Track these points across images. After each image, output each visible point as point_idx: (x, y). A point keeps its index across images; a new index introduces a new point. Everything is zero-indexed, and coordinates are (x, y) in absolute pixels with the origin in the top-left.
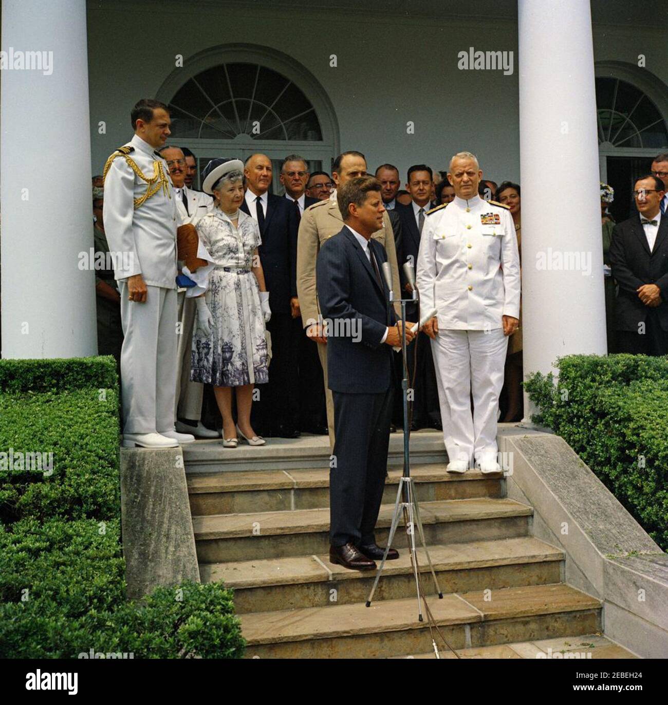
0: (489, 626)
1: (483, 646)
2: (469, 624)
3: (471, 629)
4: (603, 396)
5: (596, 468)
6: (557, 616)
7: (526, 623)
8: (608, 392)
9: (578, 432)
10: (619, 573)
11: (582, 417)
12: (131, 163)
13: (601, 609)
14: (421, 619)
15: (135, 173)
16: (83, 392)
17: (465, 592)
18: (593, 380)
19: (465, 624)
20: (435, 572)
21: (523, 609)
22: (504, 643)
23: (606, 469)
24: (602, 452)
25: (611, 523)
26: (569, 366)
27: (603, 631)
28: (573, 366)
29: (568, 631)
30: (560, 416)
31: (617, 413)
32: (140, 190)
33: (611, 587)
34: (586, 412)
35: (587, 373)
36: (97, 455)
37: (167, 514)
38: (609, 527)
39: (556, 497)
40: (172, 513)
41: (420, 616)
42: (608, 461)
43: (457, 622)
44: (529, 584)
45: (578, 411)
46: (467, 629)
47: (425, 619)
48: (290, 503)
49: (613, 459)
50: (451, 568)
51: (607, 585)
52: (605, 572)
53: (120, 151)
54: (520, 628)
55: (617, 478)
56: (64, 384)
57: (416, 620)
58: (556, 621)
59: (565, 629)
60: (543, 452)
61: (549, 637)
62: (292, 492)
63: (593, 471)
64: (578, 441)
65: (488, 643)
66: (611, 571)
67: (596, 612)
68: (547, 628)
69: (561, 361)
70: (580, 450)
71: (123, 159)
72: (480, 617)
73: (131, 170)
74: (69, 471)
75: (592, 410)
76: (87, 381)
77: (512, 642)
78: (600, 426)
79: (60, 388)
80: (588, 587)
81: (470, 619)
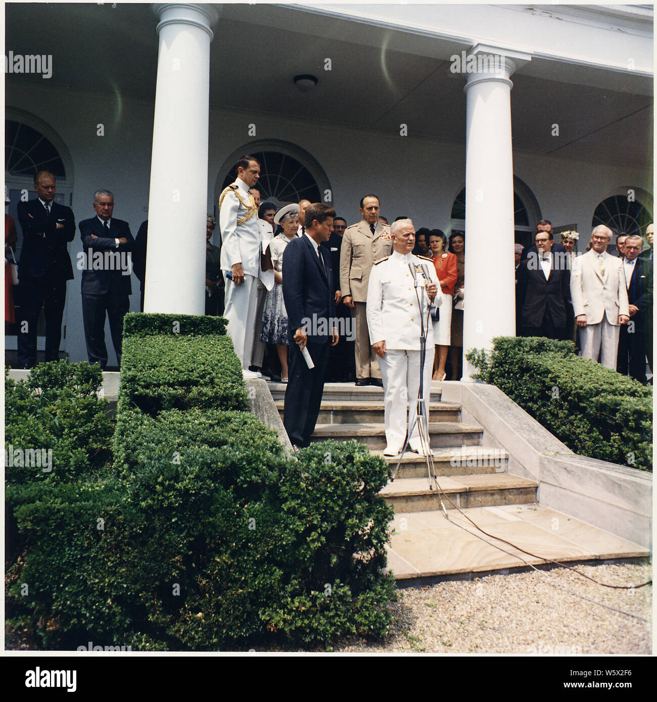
0: (471, 495)
1: (467, 508)
2: (459, 493)
3: (460, 496)
4: (528, 359)
5: (521, 404)
6: (511, 490)
7: (492, 494)
8: (530, 357)
9: (509, 383)
10: (553, 463)
11: (512, 372)
12: (237, 195)
13: (537, 488)
14: (431, 489)
15: (240, 201)
16: (211, 336)
17: (449, 476)
18: (519, 350)
19: (456, 493)
20: (434, 462)
21: (492, 485)
22: (480, 506)
23: (530, 404)
24: (527, 393)
25: (539, 435)
26: (503, 342)
27: (538, 502)
28: (506, 341)
29: (517, 501)
30: (493, 373)
31: (539, 368)
32: (242, 213)
33: (545, 472)
34: (516, 368)
35: (515, 346)
36: (232, 372)
37: (266, 417)
38: (539, 438)
39: (502, 420)
40: (268, 416)
41: (431, 486)
42: (531, 399)
43: (452, 491)
44: (486, 473)
45: (509, 369)
46: (458, 496)
47: (434, 489)
48: (330, 419)
49: (535, 397)
50: (441, 460)
51: (542, 472)
52: (541, 464)
53: (231, 187)
54: (489, 498)
55: (538, 409)
56: (198, 331)
57: (428, 489)
58: (510, 494)
59: (515, 499)
60: (487, 394)
61: (506, 504)
62: (332, 412)
63: (520, 406)
64: (508, 388)
65: (470, 506)
66: (546, 462)
67: (534, 489)
68: (505, 498)
69: (495, 340)
70: (509, 392)
71: (232, 193)
72: (466, 489)
73: (237, 199)
74: (216, 380)
75: (519, 367)
76: (213, 330)
77: (484, 506)
78: (526, 377)
79: (196, 333)
80: (527, 474)
81: (460, 490)
